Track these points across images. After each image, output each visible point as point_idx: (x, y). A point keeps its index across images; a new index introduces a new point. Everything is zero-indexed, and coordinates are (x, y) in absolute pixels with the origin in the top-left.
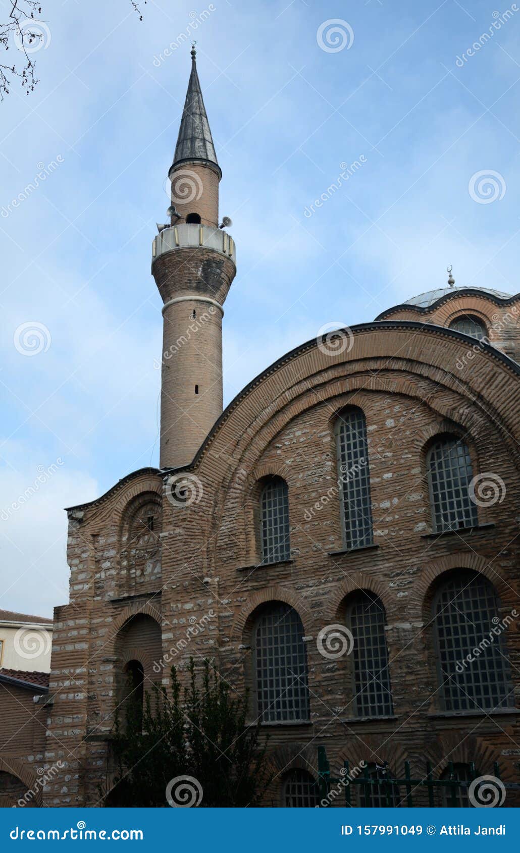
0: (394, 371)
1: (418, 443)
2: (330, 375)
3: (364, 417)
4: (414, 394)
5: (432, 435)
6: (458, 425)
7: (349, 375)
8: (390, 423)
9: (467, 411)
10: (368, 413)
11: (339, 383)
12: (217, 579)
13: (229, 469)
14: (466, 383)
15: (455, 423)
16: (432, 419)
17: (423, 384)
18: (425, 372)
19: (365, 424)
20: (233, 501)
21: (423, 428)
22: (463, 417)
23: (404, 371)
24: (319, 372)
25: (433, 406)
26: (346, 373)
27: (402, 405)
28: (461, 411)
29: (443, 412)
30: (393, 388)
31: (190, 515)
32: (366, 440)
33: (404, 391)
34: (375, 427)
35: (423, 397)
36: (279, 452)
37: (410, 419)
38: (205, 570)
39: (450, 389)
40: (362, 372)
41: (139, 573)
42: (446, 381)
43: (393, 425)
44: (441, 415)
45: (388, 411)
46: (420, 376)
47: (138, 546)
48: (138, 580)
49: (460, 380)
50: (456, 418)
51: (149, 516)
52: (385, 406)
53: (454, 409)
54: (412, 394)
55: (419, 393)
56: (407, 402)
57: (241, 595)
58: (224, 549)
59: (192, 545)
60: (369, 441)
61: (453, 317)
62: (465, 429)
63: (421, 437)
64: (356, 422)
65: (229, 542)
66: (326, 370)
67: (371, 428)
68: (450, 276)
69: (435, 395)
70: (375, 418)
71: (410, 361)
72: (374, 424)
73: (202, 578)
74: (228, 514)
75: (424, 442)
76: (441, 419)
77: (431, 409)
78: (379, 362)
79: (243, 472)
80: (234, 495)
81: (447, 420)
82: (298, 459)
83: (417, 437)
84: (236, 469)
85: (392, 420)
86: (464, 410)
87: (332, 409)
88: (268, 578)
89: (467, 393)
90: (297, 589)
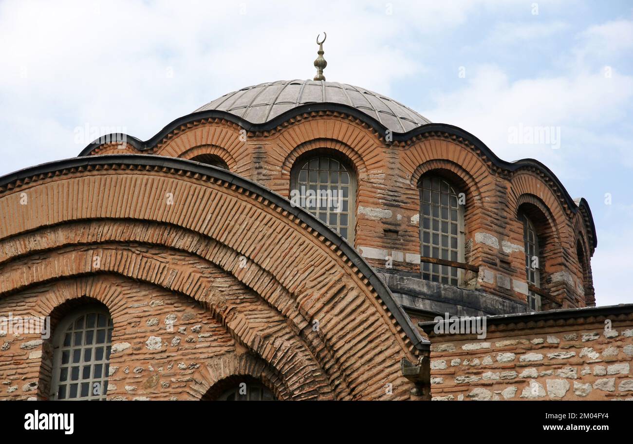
0: (175, 250)
1: (196, 387)
2: (61, 238)
3: (110, 322)
4: (202, 299)
5: (223, 376)
6: (269, 366)
7: (95, 243)
8: (154, 343)
9: (287, 344)
10: (118, 318)
11: (73, 255)
14: (293, 296)
15: (264, 361)
16: (226, 349)
17: (221, 282)
18: (227, 261)
19: (110, 336)
21: (209, 361)
22: (280, 354)
23: (193, 254)
24: (41, 230)
25: (232, 325)
26: (91, 239)
27: (179, 314)
28: (277, 344)
29: (248, 340)
30: (167, 281)
32: (107, 366)
33: (187, 289)
34: (126, 345)
35: (218, 306)
37: (190, 341)
39: (265, 302)
40: (119, 243)
42: (262, 286)
43: (159, 347)
44: (242, 344)
45: (153, 320)
46: (219, 268)
49: (285, 289)
50: (266, 353)
52: (152, 310)
53: (267, 337)
54: (200, 297)
55: (212, 299)
56: (190, 311)
60: (111, 370)
61: (304, 150)
62: (280, 376)
63: (204, 377)
64: (95, 329)
66: (54, 227)
67: (119, 346)
68: (321, 53)
69: (239, 307)
70: (130, 330)
71: (205, 238)
72: (126, 340)
75: (207, 387)
76: (240, 351)
77: (228, 330)
78: (151, 231)
81: (253, 355)
83: (197, 376)
85: (159, 339)
86: (284, 343)
87: (55, 299)
89: (292, 314)
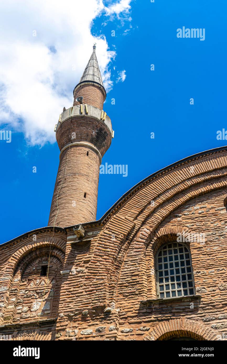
12: (118, 310)
13: (134, 227)
20: (136, 250)
31: (94, 257)
36: (179, 219)
38: (107, 302)
41: (26, 309)
47: (28, 287)
48: (24, 315)
51: (43, 265)
57: (143, 324)
58: (126, 286)
59: (95, 281)
65: (131, 281)
73: (104, 307)
74: (131, 259)
79: (146, 230)
80: (137, 246)
82: (198, 224)
84: (139, 228)
88: (174, 311)
90: (205, 321)
